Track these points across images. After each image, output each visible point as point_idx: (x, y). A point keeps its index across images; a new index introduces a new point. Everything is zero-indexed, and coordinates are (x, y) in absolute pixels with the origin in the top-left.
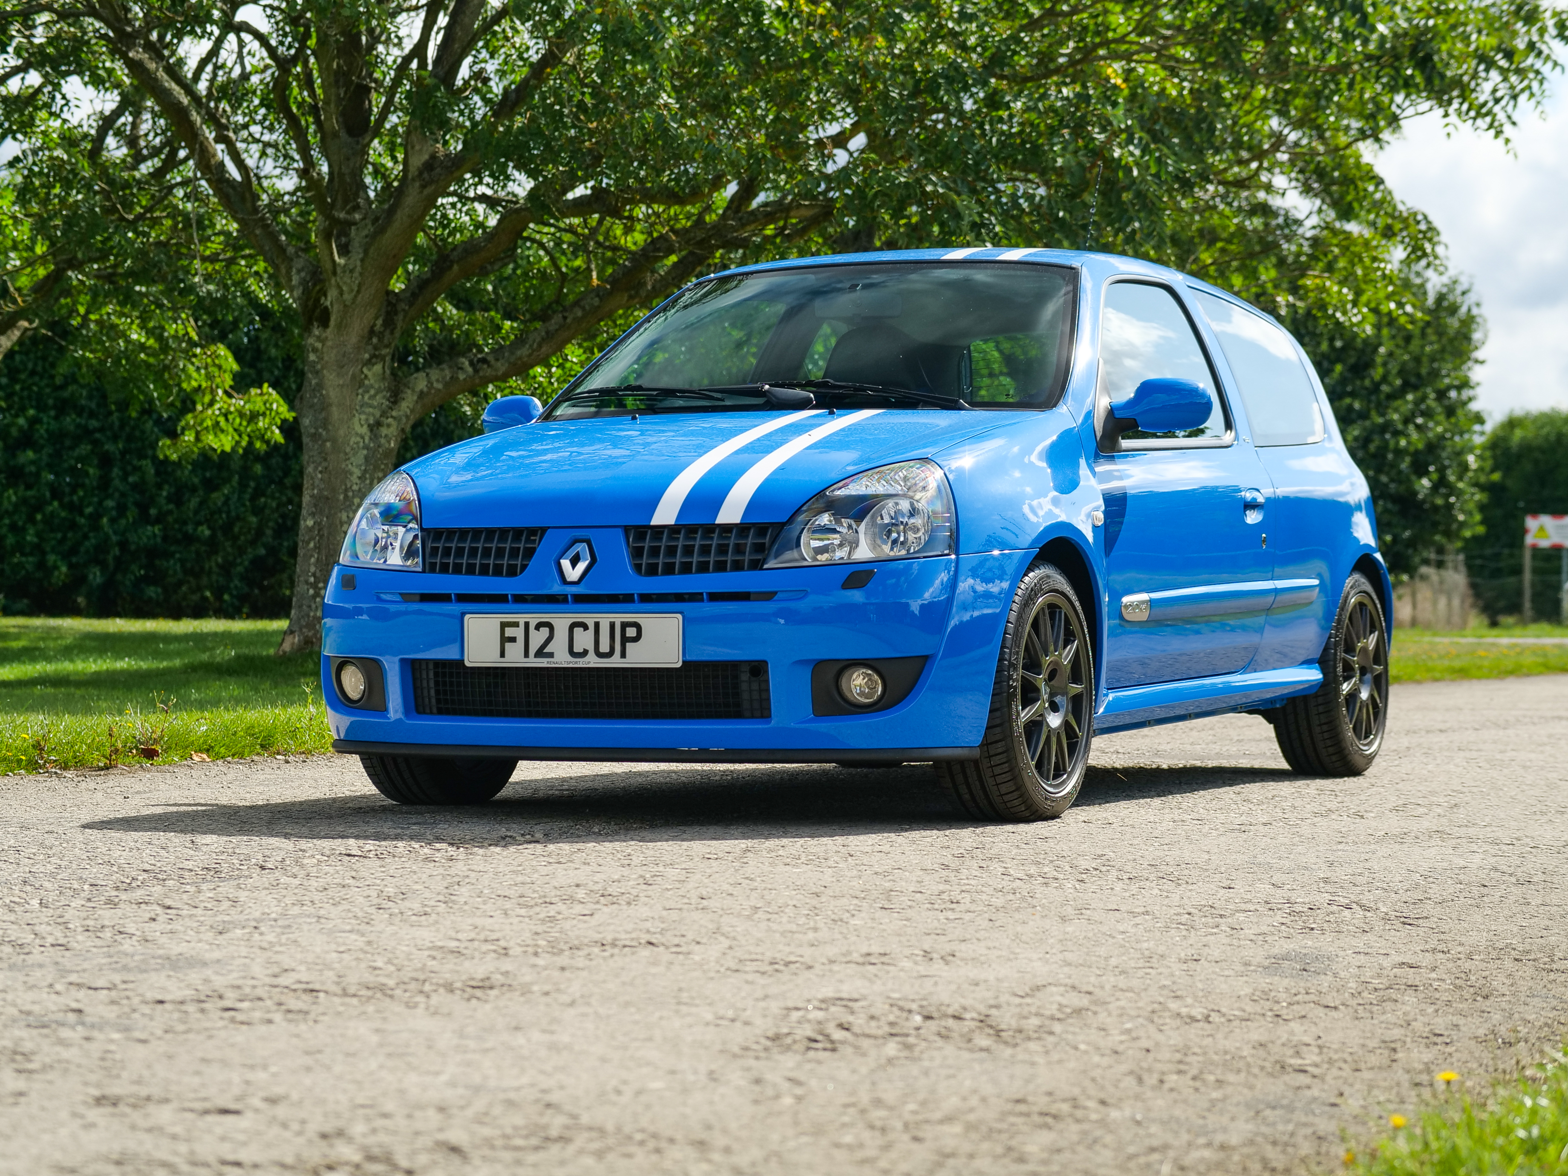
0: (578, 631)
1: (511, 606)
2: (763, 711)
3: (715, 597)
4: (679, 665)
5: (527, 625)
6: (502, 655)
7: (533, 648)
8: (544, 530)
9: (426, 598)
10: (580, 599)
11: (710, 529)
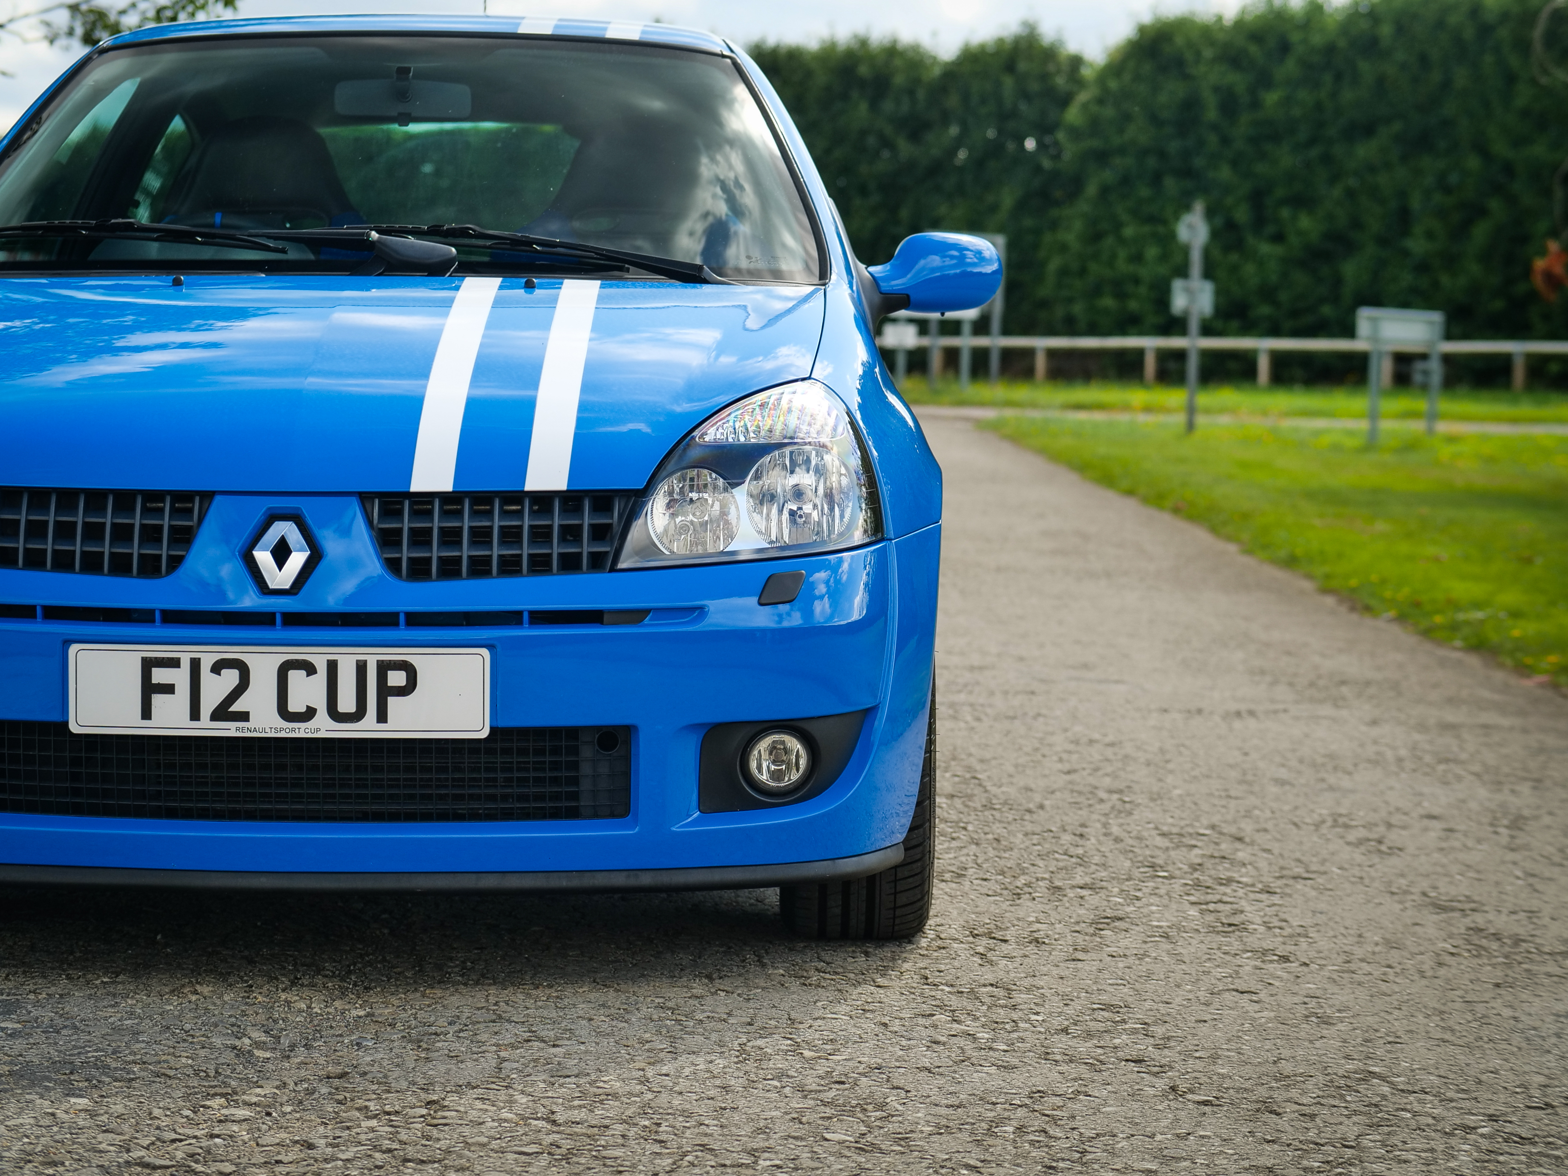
0: (296, 677)
1: (160, 631)
2: (619, 807)
3: (541, 618)
4: (484, 734)
5: (195, 665)
6: (146, 713)
7: (209, 704)
8: (207, 496)
10: (293, 620)
11: (518, 497)
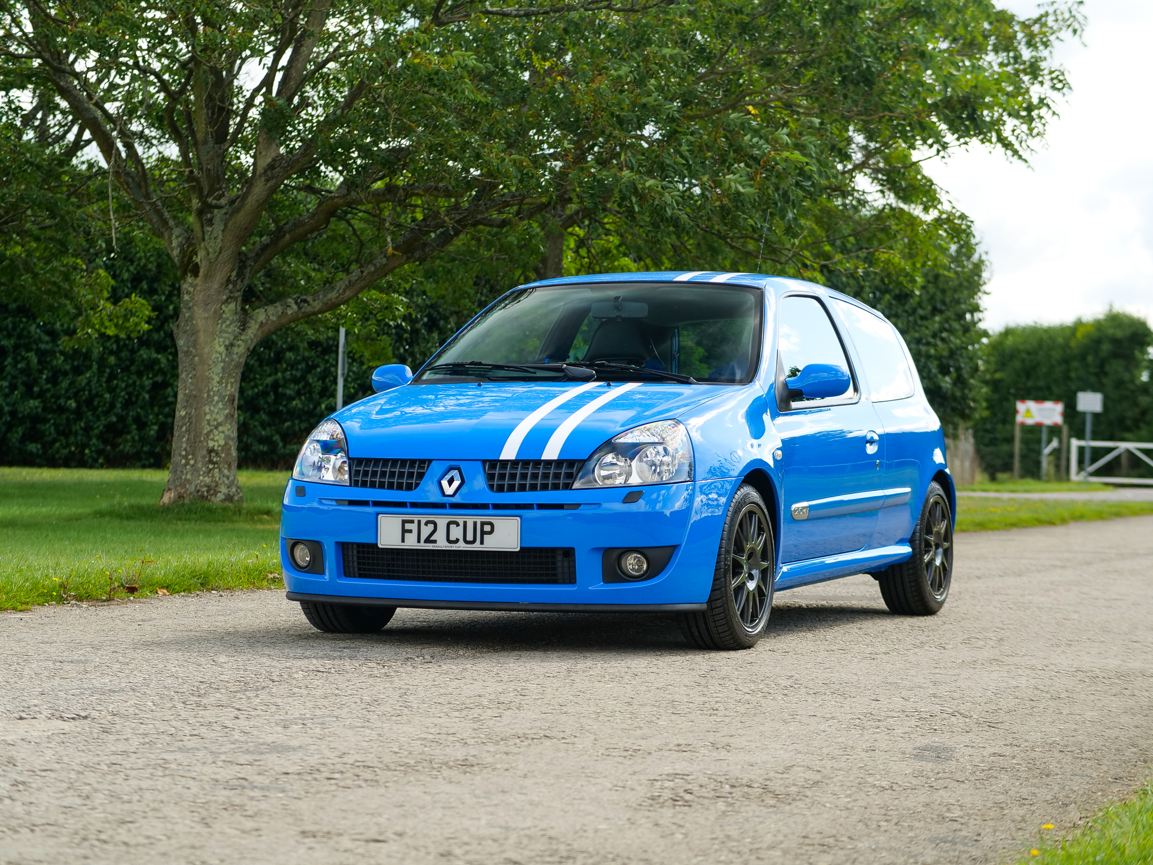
0: (453, 527)
1: (409, 510)
2: (571, 579)
3: (541, 507)
4: (518, 549)
5: (419, 522)
6: (403, 541)
7: (423, 537)
8: (430, 461)
9: (352, 503)
10: (455, 506)
11: (538, 463)
